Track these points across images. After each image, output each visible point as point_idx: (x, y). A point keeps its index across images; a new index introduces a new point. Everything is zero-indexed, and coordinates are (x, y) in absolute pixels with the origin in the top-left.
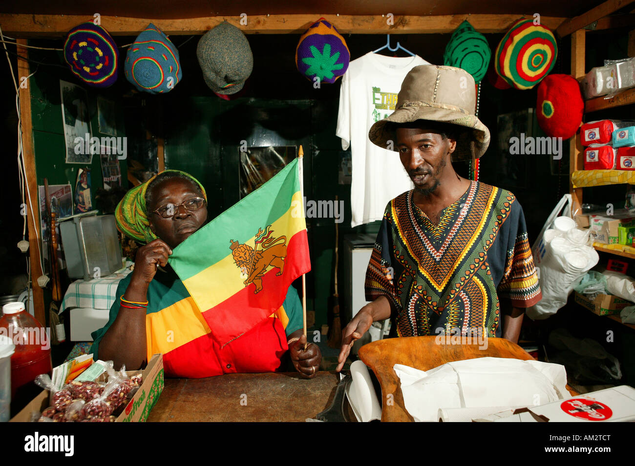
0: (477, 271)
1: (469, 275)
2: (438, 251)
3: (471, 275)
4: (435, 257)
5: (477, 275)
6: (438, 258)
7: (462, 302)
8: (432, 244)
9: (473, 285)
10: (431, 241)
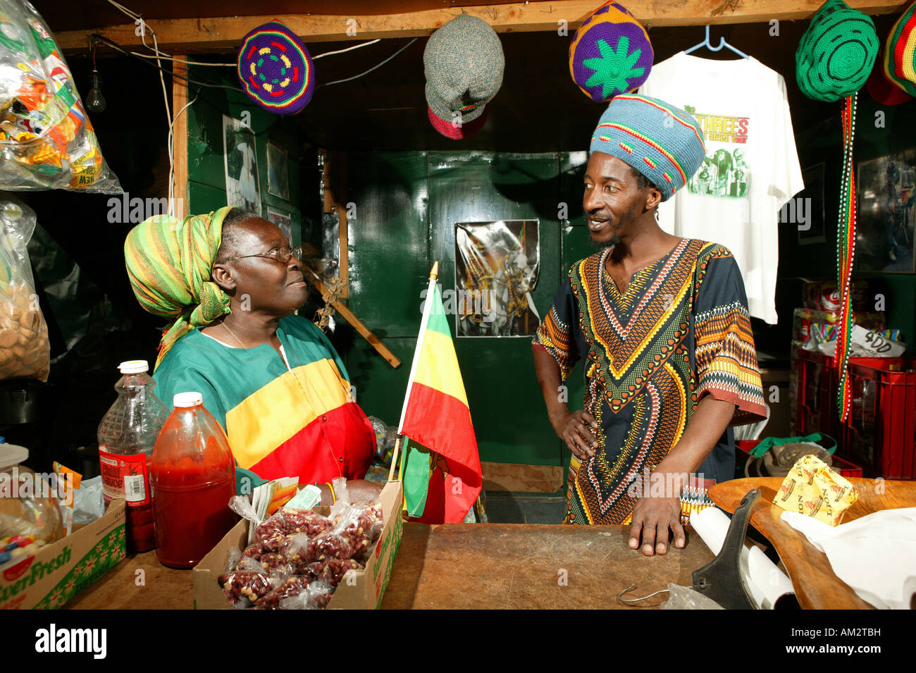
0: (671, 356)
1: (659, 361)
2: (624, 328)
3: (662, 361)
4: (621, 336)
5: (669, 361)
6: (625, 336)
7: (650, 396)
8: (618, 319)
9: (664, 375)
10: (617, 313)
